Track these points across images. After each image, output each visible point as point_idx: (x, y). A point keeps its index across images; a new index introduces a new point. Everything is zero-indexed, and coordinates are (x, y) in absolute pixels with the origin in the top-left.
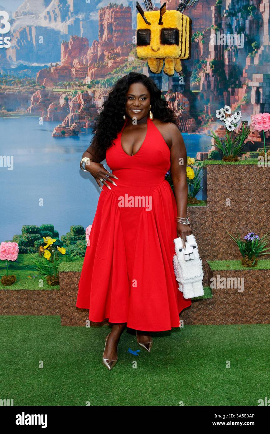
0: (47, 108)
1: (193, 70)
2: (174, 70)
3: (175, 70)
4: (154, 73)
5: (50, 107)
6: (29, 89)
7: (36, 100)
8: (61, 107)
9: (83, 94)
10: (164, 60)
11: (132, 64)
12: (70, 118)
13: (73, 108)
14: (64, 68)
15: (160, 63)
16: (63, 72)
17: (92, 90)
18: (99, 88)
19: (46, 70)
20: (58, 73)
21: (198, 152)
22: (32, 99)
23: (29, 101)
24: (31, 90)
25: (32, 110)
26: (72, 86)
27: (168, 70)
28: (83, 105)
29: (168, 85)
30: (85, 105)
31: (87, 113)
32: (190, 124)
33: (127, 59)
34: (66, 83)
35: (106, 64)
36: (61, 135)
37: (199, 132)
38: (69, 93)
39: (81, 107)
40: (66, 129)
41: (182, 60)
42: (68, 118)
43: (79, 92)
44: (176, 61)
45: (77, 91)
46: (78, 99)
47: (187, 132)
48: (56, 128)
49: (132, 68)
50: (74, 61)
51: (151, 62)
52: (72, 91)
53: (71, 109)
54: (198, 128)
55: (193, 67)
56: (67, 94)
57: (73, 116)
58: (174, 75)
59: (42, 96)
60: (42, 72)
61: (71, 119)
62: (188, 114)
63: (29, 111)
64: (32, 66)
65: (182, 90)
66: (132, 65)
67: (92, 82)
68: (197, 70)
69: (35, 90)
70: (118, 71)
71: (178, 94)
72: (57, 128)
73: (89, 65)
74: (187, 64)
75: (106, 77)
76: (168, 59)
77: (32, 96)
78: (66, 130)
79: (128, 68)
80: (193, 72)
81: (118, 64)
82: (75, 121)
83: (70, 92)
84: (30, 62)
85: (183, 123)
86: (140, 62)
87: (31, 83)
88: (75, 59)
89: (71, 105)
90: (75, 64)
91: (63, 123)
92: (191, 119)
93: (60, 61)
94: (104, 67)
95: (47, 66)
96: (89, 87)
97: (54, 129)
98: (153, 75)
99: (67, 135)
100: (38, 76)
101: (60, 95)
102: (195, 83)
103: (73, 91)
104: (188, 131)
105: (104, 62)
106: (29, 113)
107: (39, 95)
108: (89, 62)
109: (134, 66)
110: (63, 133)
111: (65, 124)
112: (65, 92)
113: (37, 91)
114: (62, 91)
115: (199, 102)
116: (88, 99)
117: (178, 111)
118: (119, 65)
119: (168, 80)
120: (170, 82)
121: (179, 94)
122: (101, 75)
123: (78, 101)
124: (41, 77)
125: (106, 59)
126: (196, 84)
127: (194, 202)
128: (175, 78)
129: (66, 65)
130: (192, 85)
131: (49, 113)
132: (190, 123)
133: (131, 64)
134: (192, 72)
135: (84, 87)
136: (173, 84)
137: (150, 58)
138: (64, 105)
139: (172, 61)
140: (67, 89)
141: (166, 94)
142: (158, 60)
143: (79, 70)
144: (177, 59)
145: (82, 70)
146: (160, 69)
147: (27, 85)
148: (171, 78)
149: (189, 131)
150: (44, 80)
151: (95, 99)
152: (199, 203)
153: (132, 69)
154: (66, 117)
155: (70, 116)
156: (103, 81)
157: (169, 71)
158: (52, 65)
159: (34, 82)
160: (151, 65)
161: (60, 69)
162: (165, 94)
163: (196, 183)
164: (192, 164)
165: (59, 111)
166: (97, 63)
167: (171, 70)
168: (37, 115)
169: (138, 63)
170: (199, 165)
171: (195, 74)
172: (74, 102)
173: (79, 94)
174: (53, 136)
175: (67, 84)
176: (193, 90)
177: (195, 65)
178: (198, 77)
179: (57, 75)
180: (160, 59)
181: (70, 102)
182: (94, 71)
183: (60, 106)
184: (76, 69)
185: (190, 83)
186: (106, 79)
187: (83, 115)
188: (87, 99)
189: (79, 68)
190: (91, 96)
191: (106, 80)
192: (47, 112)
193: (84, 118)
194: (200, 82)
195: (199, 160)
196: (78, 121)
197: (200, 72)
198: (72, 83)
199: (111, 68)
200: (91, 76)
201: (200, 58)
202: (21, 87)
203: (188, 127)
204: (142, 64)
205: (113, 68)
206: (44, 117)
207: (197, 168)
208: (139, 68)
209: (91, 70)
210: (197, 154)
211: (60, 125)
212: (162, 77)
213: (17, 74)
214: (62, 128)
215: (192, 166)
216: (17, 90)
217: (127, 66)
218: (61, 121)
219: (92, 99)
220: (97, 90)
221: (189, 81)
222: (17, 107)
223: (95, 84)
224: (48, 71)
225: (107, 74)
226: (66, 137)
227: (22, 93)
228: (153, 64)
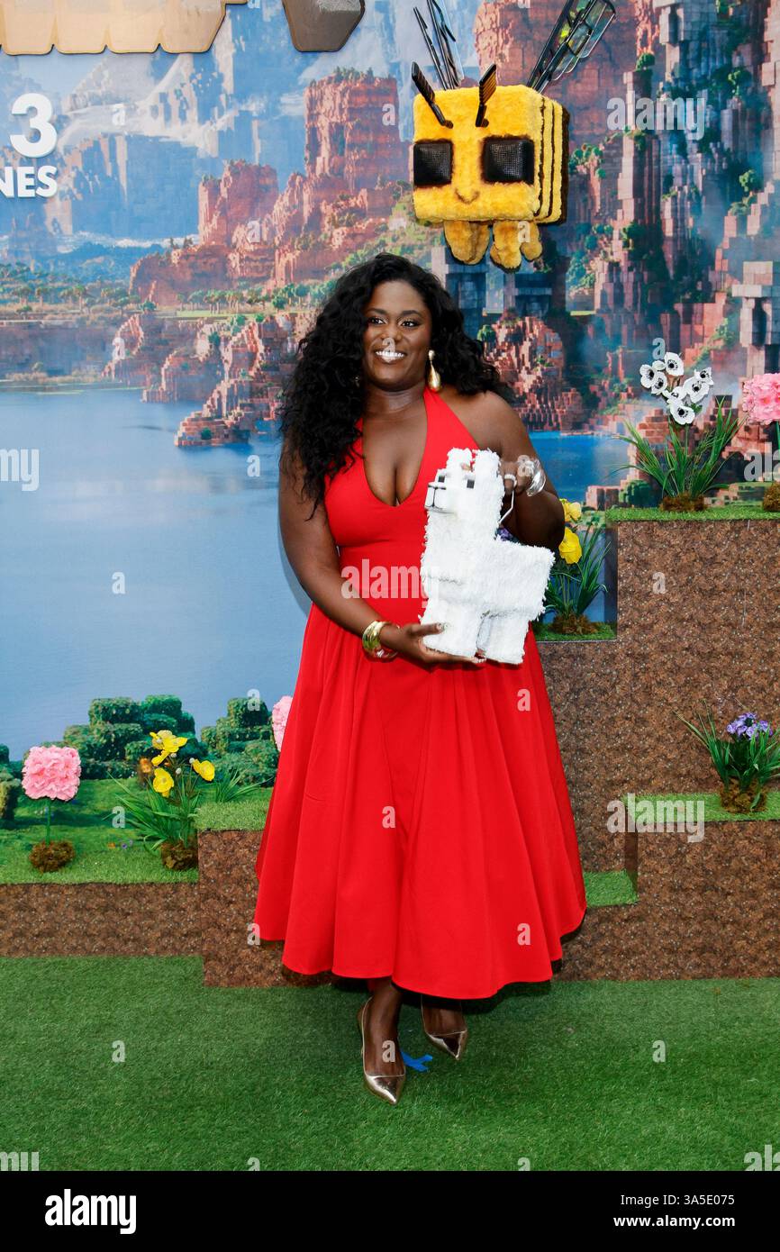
0: (160, 365)
1: (573, 253)
2: (519, 254)
3: (522, 254)
4: (462, 263)
5: (167, 363)
6: (109, 311)
7: (130, 342)
8: (199, 362)
9: (262, 323)
10: (491, 227)
11: (401, 238)
12: (225, 393)
13: (233, 364)
14: (208, 252)
15: (480, 233)
16: (205, 263)
17: (287, 313)
18: (306, 306)
19: (158, 257)
20: (192, 266)
22: (118, 340)
23: (107, 345)
24: (115, 314)
25: (117, 371)
26: (230, 302)
27: (503, 255)
28: (261, 355)
29: (502, 298)
30: (267, 355)
31: (272, 378)
32: (567, 407)
33: (386, 223)
34: (214, 294)
35: (328, 241)
36: (199, 440)
37: (592, 428)
38: (221, 322)
39: (257, 361)
40: (213, 424)
41: (541, 226)
42: (219, 392)
43: (252, 319)
45: (246, 315)
46: (248, 339)
47: (559, 429)
48: (186, 421)
49: (400, 246)
50: (235, 234)
51: (455, 231)
52: (230, 316)
53: (227, 367)
54: (589, 417)
55: (573, 244)
56: (215, 324)
57: (233, 386)
58: (521, 268)
59: (145, 332)
60: (146, 264)
61: (228, 397)
62: (560, 379)
63: (110, 373)
64: (118, 248)
65: (543, 309)
66: (399, 241)
67: (286, 289)
68: (583, 253)
69: (125, 315)
71: (531, 320)
72: (188, 420)
73: (277, 242)
74: (555, 235)
75: (326, 276)
76: (503, 223)
77: (119, 332)
78: (214, 426)
80: (574, 259)
81: (359, 239)
82: (240, 401)
83: (226, 318)
84: (112, 236)
85: (546, 402)
86: (423, 233)
87: (116, 296)
88: (238, 227)
89: (227, 355)
90: (237, 240)
91: (205, 406)
92: (570, 391)
93: (197, 232)
94: (322, 246)
95: (159, 246)
96: (280, 305)
97: (181, 423)
98: (460, 269)
99: (215, 441)
100: (133, 275)
101: (197, 328)
102: (580, 289)
103: (233, 315)
104: (561, 427)
105: (320, 233)
106: (110, 380)
107: (138, 329)
108: (280, 234)
109: (407, 243)
110: (206, 436)
111: (211, 411)
112: (210, 321)
113: (132, 318)
114: (203, 318)
115: (591, 344)
116: (273, 337)
117: (532, 369)
118: (364, 241)
119: (502, 283)
120: (508, 289)
121: (534, 322)
122: (313, 272)
123: (249, 346)
124: (142, 278)
125: (327, 226)
126: (583, 293)
127: (580, 629)
128: (522, 275)
129: (214, 243)
130: (572, 294)
131: (166, 378)
132: (566, 402)
133: (398, 238)
134: (569, 259)
135: (264, 305)
136: (517, 294)
137: (452, 222)
138: (207, 355)
139: (513, 229)
140: (217, 312)
141: (498, 322)
142: (474, 225)
143: (251, 256)
144: (529, 221)
145: (259, 258)
146: (481, 250)
147: (102, 302)
148: (511, 277)
149: (563, 425)
150: (149, 286)
152: (596, 631)
154: (215, 391)
155: (224, 387)
156: (317, 287)
157: (506, 258)
158: (174, 243)
160: (455, 239)
161: (196, 256)
162: (495, 323)
163: (586, 574)
164: (575, 520)
165: (193, 373)
166: (301, 236)
167: (511, 254)
168: (130, 386)
169: (415, 235)
170: (594, 523)
171: (579, 266)
172: (238, 346)
173: (251, 324)
174: (176, 443)
175: (216, 297)
176: (575, 309)
177: (580, 239)
178: (588, 272)
179: (188, 273)
180: (479, 223)
181: (225, 347)
182: (291, 260)
183: (197, 358)
184: (241, 254)
185: (564, 289)
186: (328, 281)
187: (264, 384)
188: (272, 339)
189: (252, 252)
190: (285, 329)
191: (325, 284)
192: (161, 376)
193: (265, 392)
194: (593, 288)
195: (593, 509)
196: (249, 401)
197: (592, 259)
198: (229, 294)
199: (340, 250)
200: (284, 273)
201: (592, 218)
202: (86, 305)
203: (559, 415)
204: (427, 238)
205: (345, 251)
206: (150, 390)
207: (587, 531)
208: (421, 248)
209: (285, 255)
210: (587, 490)
211: (199, 412)
212: (487, 275)
213: (75, 271)
214: (201, 422)
215: (574, 525)
216: (76, 316)
217: (386, 245)
218: (200, 402)
219: (289, 338)
220: (300, 313)
221: (562, 285)
222: (75, 364)
223: (295, 295)
224: (161, 262)
225: (330, 268)
226: (214, 447)
227: (88, 323)
228: (462, 237)
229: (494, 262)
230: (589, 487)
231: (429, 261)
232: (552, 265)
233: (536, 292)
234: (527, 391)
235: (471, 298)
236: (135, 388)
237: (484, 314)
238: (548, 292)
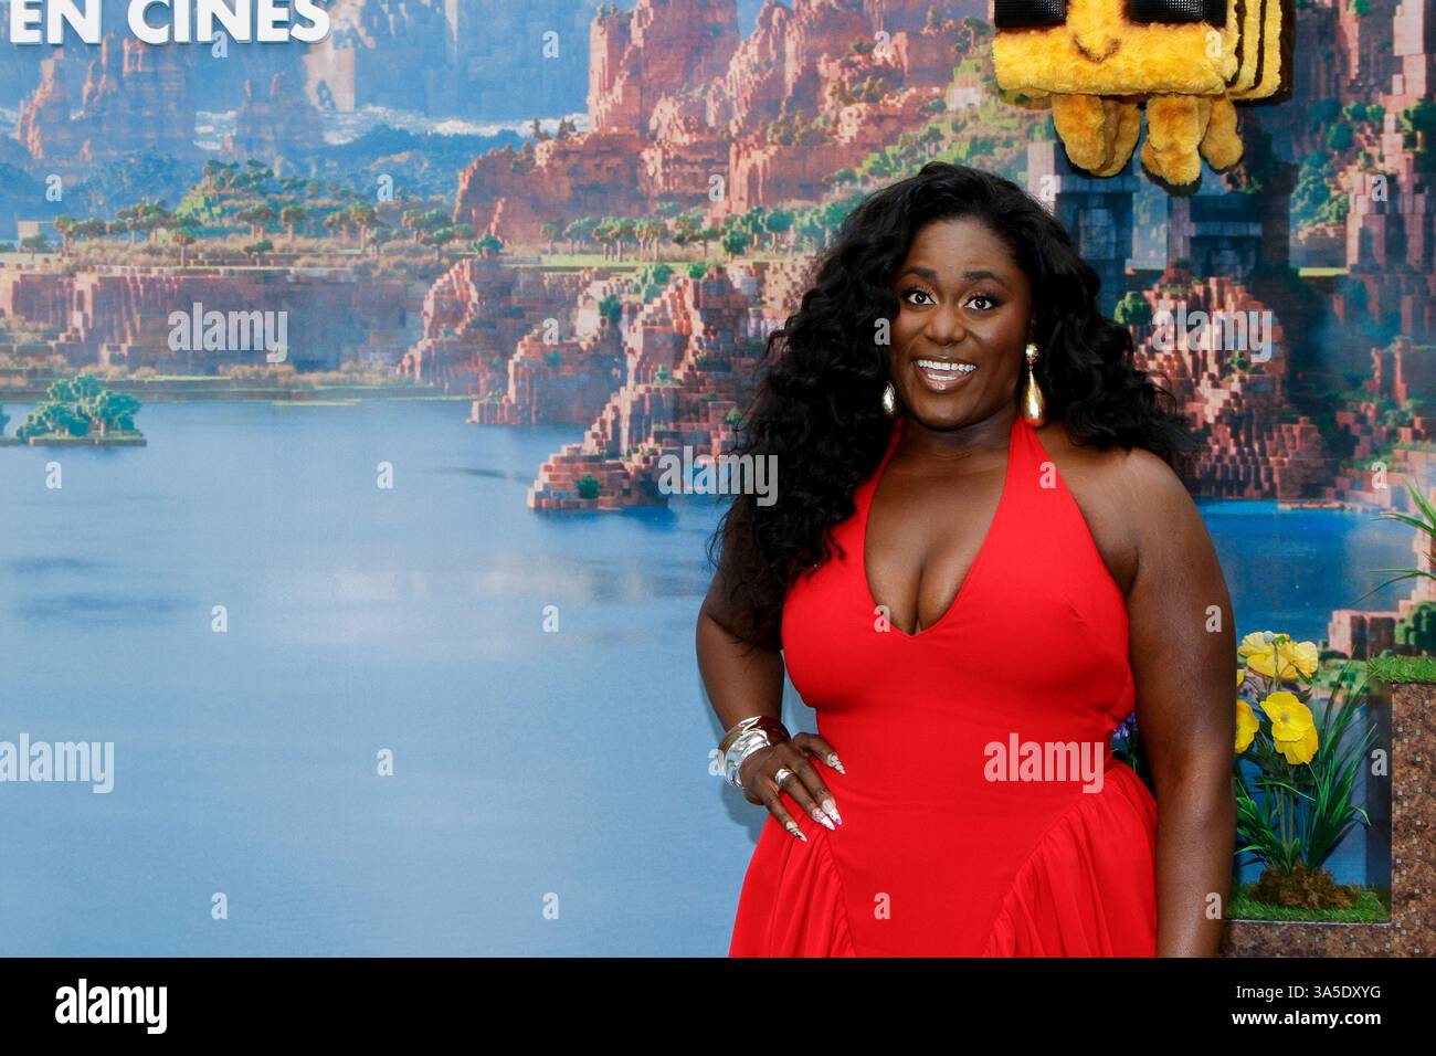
0: (507, 355)
1: (1304, 157)
2: (1196, 159)
3: (1204, 158)
4: (1085, 174)
5: (520, 352)
6: (415, 252)
7: (451, 312)
8: (581, 351)
9: (701, 281)
10: (1142, 106)
11: (971, 124)
12: (626, 411)
13: (643, 357)
14: (603, 146)
15: (1122, 118)
16: (598, 166)
17: (749, 262)
18: (786, 251)
19: (510, 153)
20: (572, 172)
21: (1338, 607)
22: (429, 306)
23: (410, 316)
24: (427, 258)
25: (425, 364)
26: (641, 241)
27: (1166, 160)
28: (698, 339)
29: (1163, 239)
30: (708, 340)
31: (718, 383)
32: (1290, 452)
33: (941, 97)
34: (612, 224)
35: (830, 128)
36: (575, 498)
37: (1340, 496)
38: (625, 276)
39: (690, 352)
40: (603, 467)
41: (1241, 105)
42: (616, 409)
43: (682, 271)
44: (1212, 110)
45: (671, 265)
46: (674, 310)
47: (1275, 497)
48: (551, 462)
49: (966, 146)
50: (656, 113)
51: (1072, 113)
52: (641, 265)
53: (632, 362)
54: (1336, 472)
55: (1306, 139)
56: (613, 281)
57: (642, 398)
58: (1203, 186)
59: (480, 292)
60: (488, 166)
61: (633, 418)
62: (1278, 397)
63: (411, 368)
64: (437, 136)
65: (1244, 262)
66: (967, 133)
67: (749, 217)
68: (1326, 157)
69: (445, 261)
70: (892, 162)
71: (1220, 285)
72: (556, 460)
73: (734, 130)
74: (1269, 122)
75: (826, 194)
76: (1164, 100)
77: (431, 293)
78: (604, 474)
79: (945, 149)
80: (1306, 168)
81: (890, 126)
82: (654, 427)
83: (632, 270)
84: (427, 115)
85: (1249, 444)
86: (1013, 116)
87: (429, 225)
88: (663, 99)
89: (634, 339)
90: (659, 125)
91: (588, 434)
92: (1297, 422)
93: (585, 109)
94: (817, 139)
95: (514, 134)
96: (735, 248)
97: (542, 465)
98: (1082, 185)
99: (606, 502)
100: (463, 186)
101: (579, 286)
102: (1319, 226)
103: (647, 264)
104: (1279, 494)
105: (817, 114)
106: (412, 381)
107: (467, 288)
108: (740, 115)
109: (981, 135)
110: (589, 491)
111: (599, 444)
112: (603, 274)
113: (457, 267)
114: (590, 268)
115: (1340, 332)
116: (724, 308)
117: (1221, 378)
118: (899, 130)
119: (1165, 212)
120: (1177, 225)
121: (1226, 289)
122: (801, 186)
123: (675, 323)
124: (479, 191)
125: (830, 101)
126: (1324, 232)
127: (1314, 897)
128: (1203, 199)
129: (615, 129)
130: (1302, 236)
131: (516, 380)
132: (1289, 444)
133: (965, 124)
134: (1297, 168)
135: (705, 245)
136: (1193, 234)
137: (1067, 96)
138: (595, 339)
139: (1186, 111)
140: (617, 257)
141: (1156, 287)
142: (1110, 104)
143: (684, 155)
144: (1218, 97)
145: (699, 158)
146: (1123, 150)
147: (404, 235)
148: (1182, 204)
149: (1283, 489)
150: (493, 209)
151: (765, 311)
152: (1346, 902)
153: (970, 153)
154: (608, 406)
155: (625, 399)
156: (808, 215)
157: (1172, 165)
158: (542, 129)
159: (444, 220)
160: (1071, 129)
161: (582, 153)
162: (1150, 289)
163: (1327, 786)
164: (1301, 675)
165: (567, 371)
166: (780, 118)
167: (1181, 159)
168: (449, 394)
169: (997, 120)
170: (1344, 684)
171: (1315, 181)
172: (654, 323)
173: (680, 282)
174: (531, 503)
175: (616, 229)
176: (1308, 264)
177: (1317, 129)
178: (1334, 193)
179: (566, 185)
180: (1120, 99)
181: (631, 323)
182: (760, 165)
183: (577, 344)
184: (665, 152)
185: (1287, 226)
186: (828, 204)
187: (701, 396)
188: (719, 311)
189: (684, 148)
190: (745, 292)
191: (823, 209)
192: (508, 376)
193: (702, 411)
194: (1345, 223)
195: (1343, 656)
196: (671, 427)
197: (1344, 170)
198: (641, 224)
199: (853, 144)
200: (745, 189)
201: (1342, 91)
202: (373, 241)
203: (1276, 468)
204: (1020, 127)
205: (863, 148)
206: (486, 401)
207: (1331, 702)
208: (1008, 143)
209: (749, 156)
210: (1330, 619)
211: (575, 445)
212: (1135, 195)
213: (355, 177)
214: (580, 465)
215: (1303, 687)
216: (354, 260)
217: (941, 137)
218: (577, 427)
219: (751, 309)
220: (774, 262)
221: (1284, 217)
222: (347, 350)
223: (765, 229)
224: (516, 164)
225: (832, 180)
226: (605, 513)
227: (376, 273)
228: (1085, 124)
229: (1147, 172)
230: (1335, 613)
231: (1024, 168)
232: (1264, 180)
233: (1232, 230)
234: (1211, 420)
235: (1103, 240)
236: (459, 398)
237: (1129, 271)
238: (1255, 230)
